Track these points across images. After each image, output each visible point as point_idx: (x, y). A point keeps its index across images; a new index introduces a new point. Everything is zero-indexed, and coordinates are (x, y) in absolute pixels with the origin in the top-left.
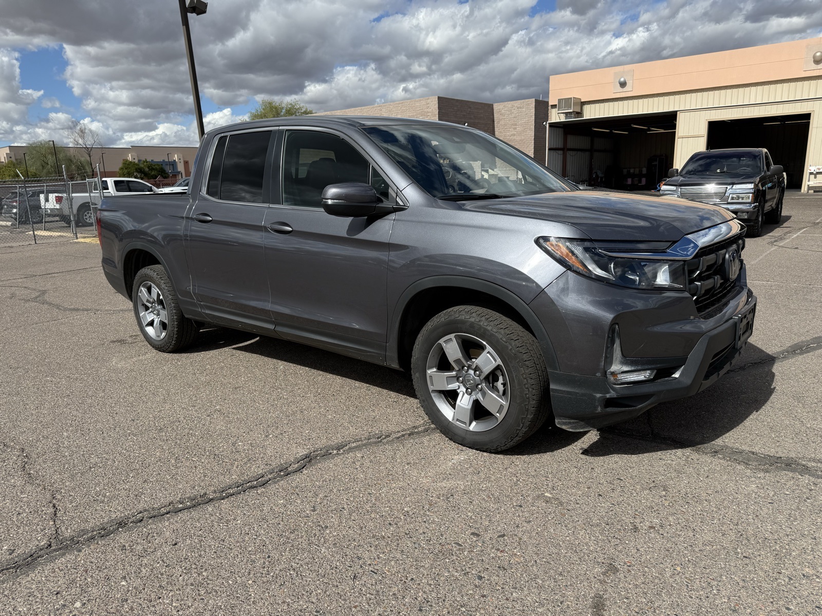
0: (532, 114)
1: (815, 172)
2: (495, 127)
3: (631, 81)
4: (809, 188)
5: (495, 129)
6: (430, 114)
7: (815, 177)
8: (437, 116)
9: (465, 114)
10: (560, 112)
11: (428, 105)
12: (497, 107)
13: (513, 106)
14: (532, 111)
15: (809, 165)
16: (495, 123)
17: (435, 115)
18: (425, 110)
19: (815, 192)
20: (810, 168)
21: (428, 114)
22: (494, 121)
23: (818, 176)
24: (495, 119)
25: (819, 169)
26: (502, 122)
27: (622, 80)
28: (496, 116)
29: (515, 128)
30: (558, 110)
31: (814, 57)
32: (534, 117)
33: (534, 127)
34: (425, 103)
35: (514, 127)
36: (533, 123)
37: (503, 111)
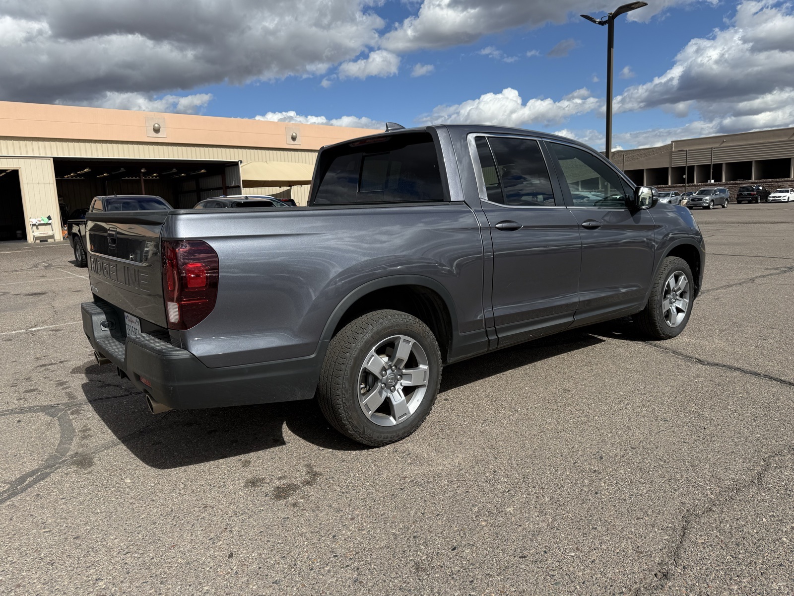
1: (37, 224)
4: (36, 238)
7: (38, 229)
15: (29, 217)
19: (41, 241)
20: (31, 220)
23: (39, 227)
25: (39, 221)
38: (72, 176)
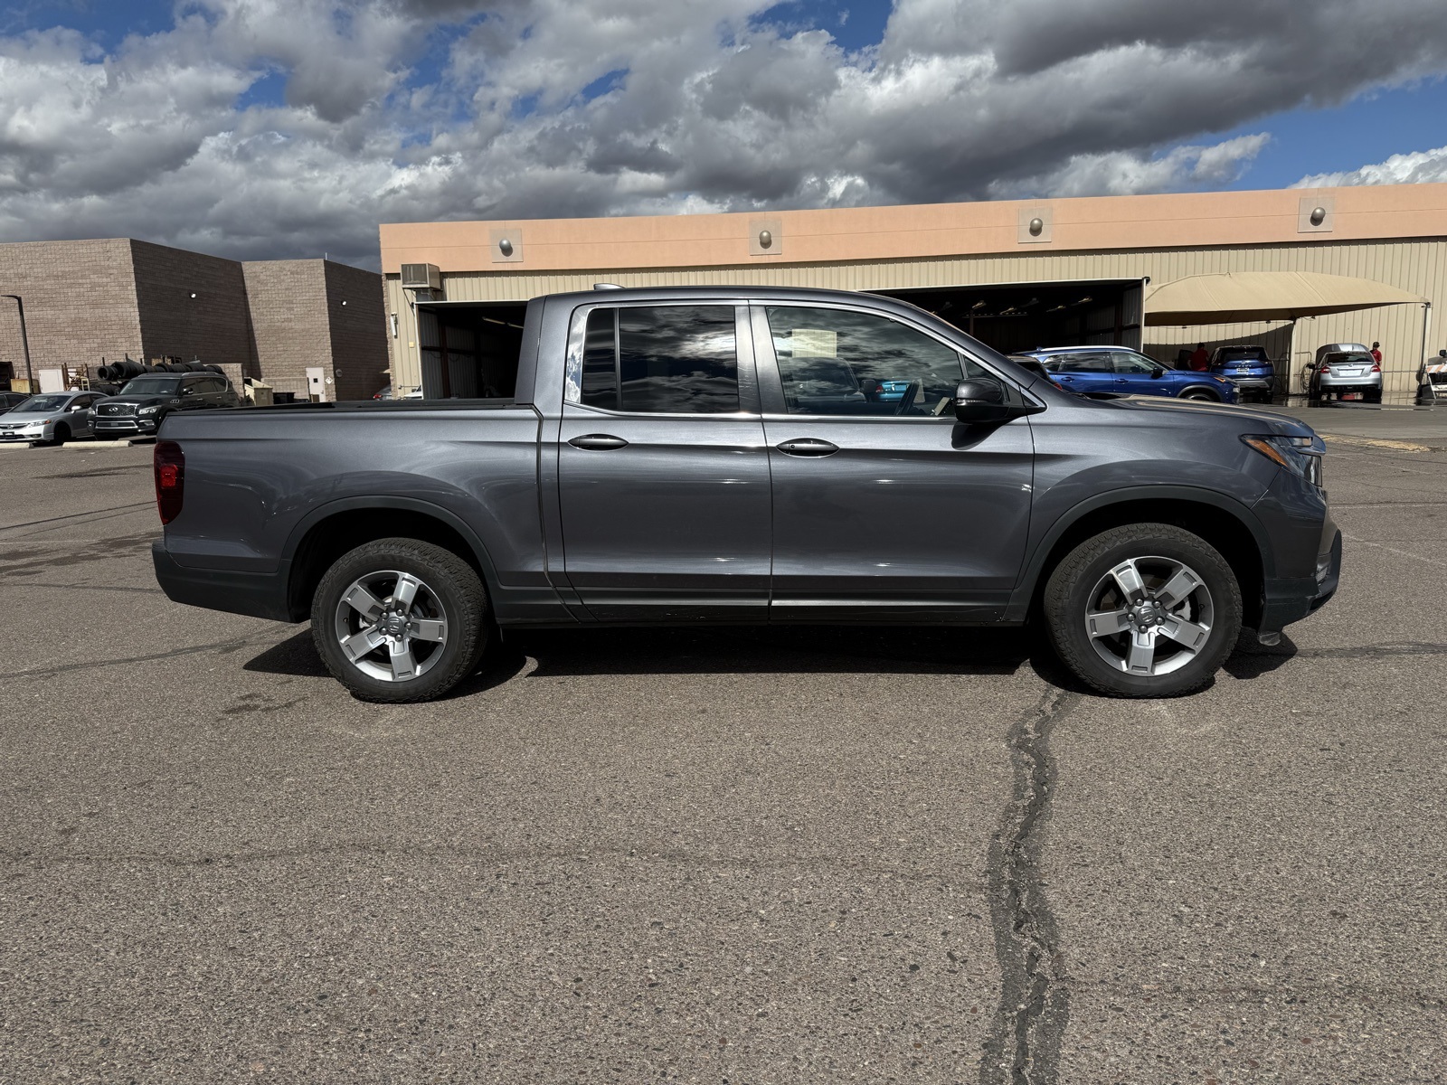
0: (320, 286)
2: (250, 303)
3: (520, 247)
5: (250, 307)
6: (115, 271)
8: (133, 276)
9: (189, 276)
10: (407, 286)
11: (109, 254)
12: (249, 268)
13: (282, 269)
14: (320, 280)
16: (249, 296)
17: (127, 275)
18: (102, 263)
21: (111, 271)
22: (245, 293)
24: (248, 289)
26: (263, 296)
27: (505, 242)
28: (248, 283)
29: (292, 309)
30: (404, 283)
31: (761, 237)
32: (325, 290)
33: (326, 309)
34: (101, 250)
35: (288, 306)
36: (326, 301)
37: (262, 277)
38: (1010, 312)
